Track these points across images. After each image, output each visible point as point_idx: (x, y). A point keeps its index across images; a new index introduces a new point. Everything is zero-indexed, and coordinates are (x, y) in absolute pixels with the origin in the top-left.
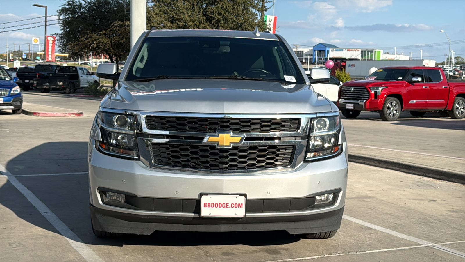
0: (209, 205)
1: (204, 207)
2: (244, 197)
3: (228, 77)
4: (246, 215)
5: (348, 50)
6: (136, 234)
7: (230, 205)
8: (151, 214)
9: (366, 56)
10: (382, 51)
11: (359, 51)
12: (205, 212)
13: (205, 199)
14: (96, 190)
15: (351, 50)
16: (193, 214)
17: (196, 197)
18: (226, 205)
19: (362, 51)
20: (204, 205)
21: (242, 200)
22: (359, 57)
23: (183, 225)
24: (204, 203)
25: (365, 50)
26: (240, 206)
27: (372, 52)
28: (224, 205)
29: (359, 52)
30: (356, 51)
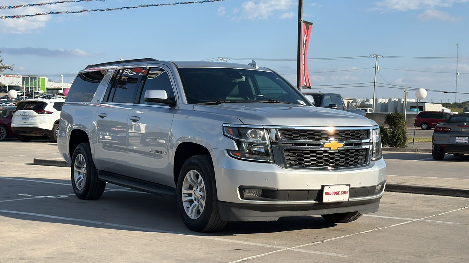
0: (328, 193)
1: (325, 195)
2: (349, 186)
3: (268, 101)
4: (349, 200)
5: (6, 76)
6: (266, 221)
7: (340, 193)
8: (286, 203)
9: (28, 83)
10: (47, 79)
11: (20, 77)
12: (326, 199)
13: (326, 190)
14: (237, 188)
15: (11, 77)
16: (315, 201)
17: (320, 188)
18: (338, 193)
19: (23, 78)
20: (325, 193)
21: (347, 189)
22: (20, 85)
23: (300, 211)
24: (326, 192)
25: (28, 77)
26: (346, 193)
27: (35, 78)
28: (337, 193)
29: (21, 79)
30: (16, 77)
